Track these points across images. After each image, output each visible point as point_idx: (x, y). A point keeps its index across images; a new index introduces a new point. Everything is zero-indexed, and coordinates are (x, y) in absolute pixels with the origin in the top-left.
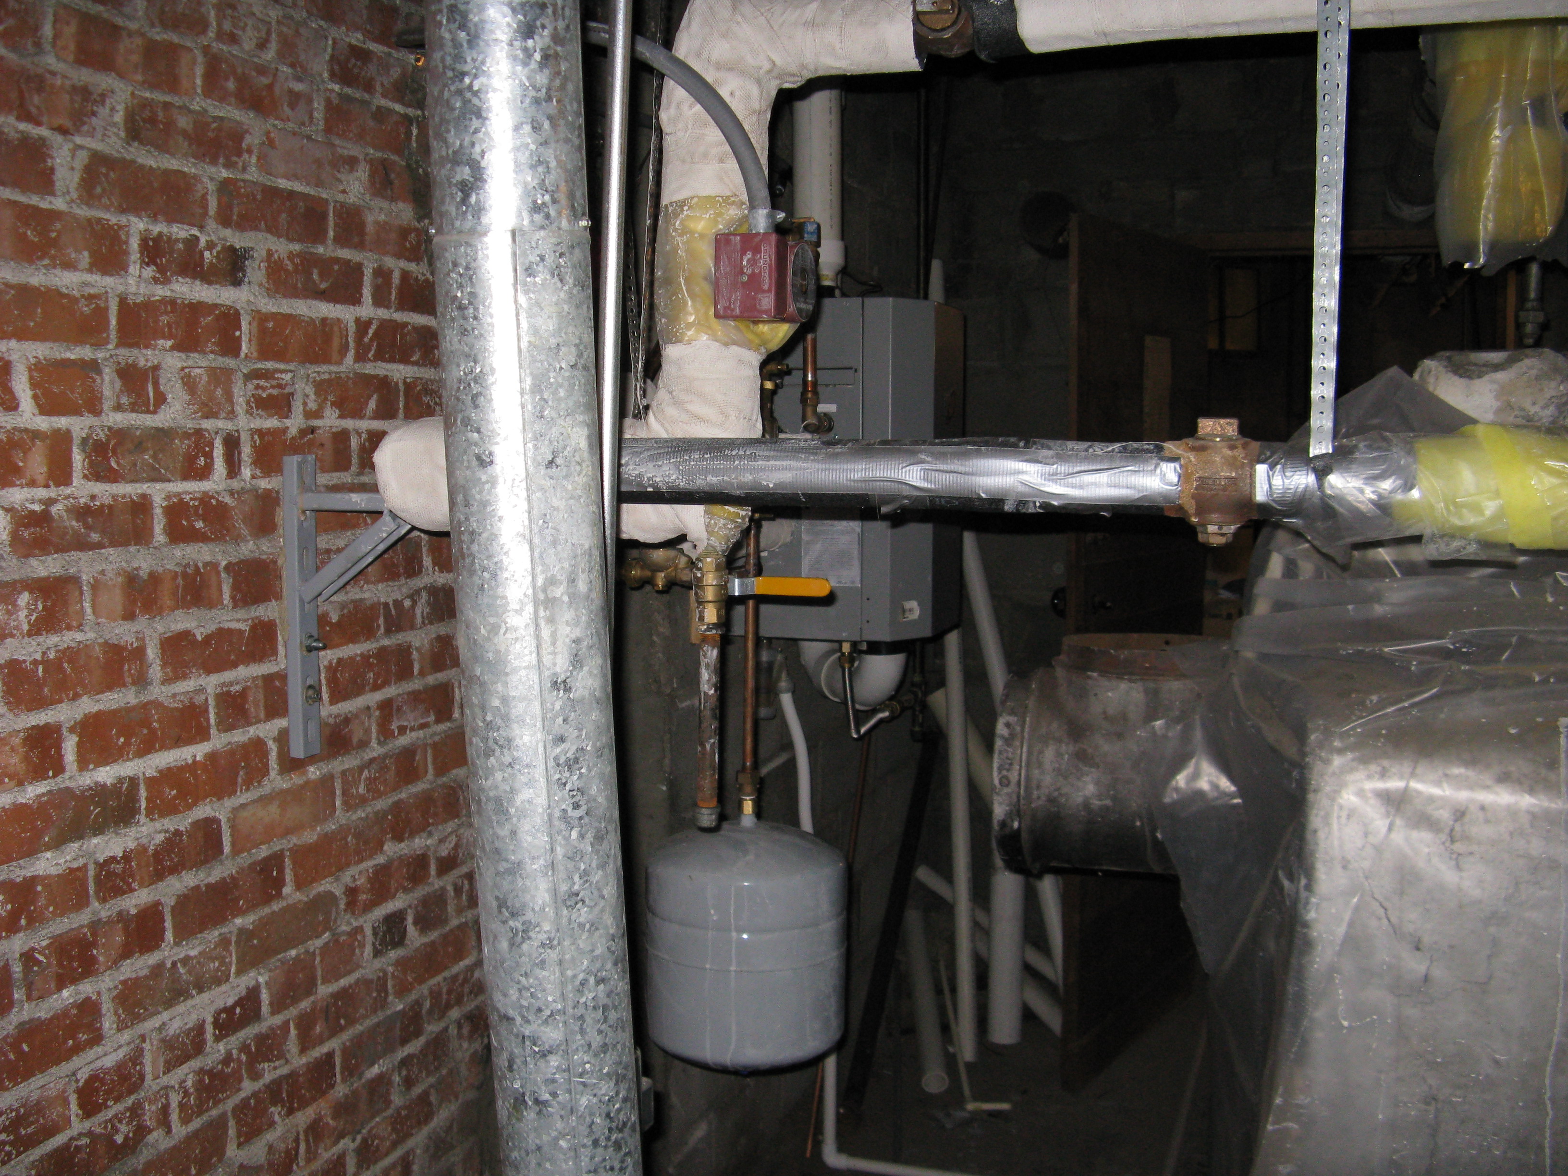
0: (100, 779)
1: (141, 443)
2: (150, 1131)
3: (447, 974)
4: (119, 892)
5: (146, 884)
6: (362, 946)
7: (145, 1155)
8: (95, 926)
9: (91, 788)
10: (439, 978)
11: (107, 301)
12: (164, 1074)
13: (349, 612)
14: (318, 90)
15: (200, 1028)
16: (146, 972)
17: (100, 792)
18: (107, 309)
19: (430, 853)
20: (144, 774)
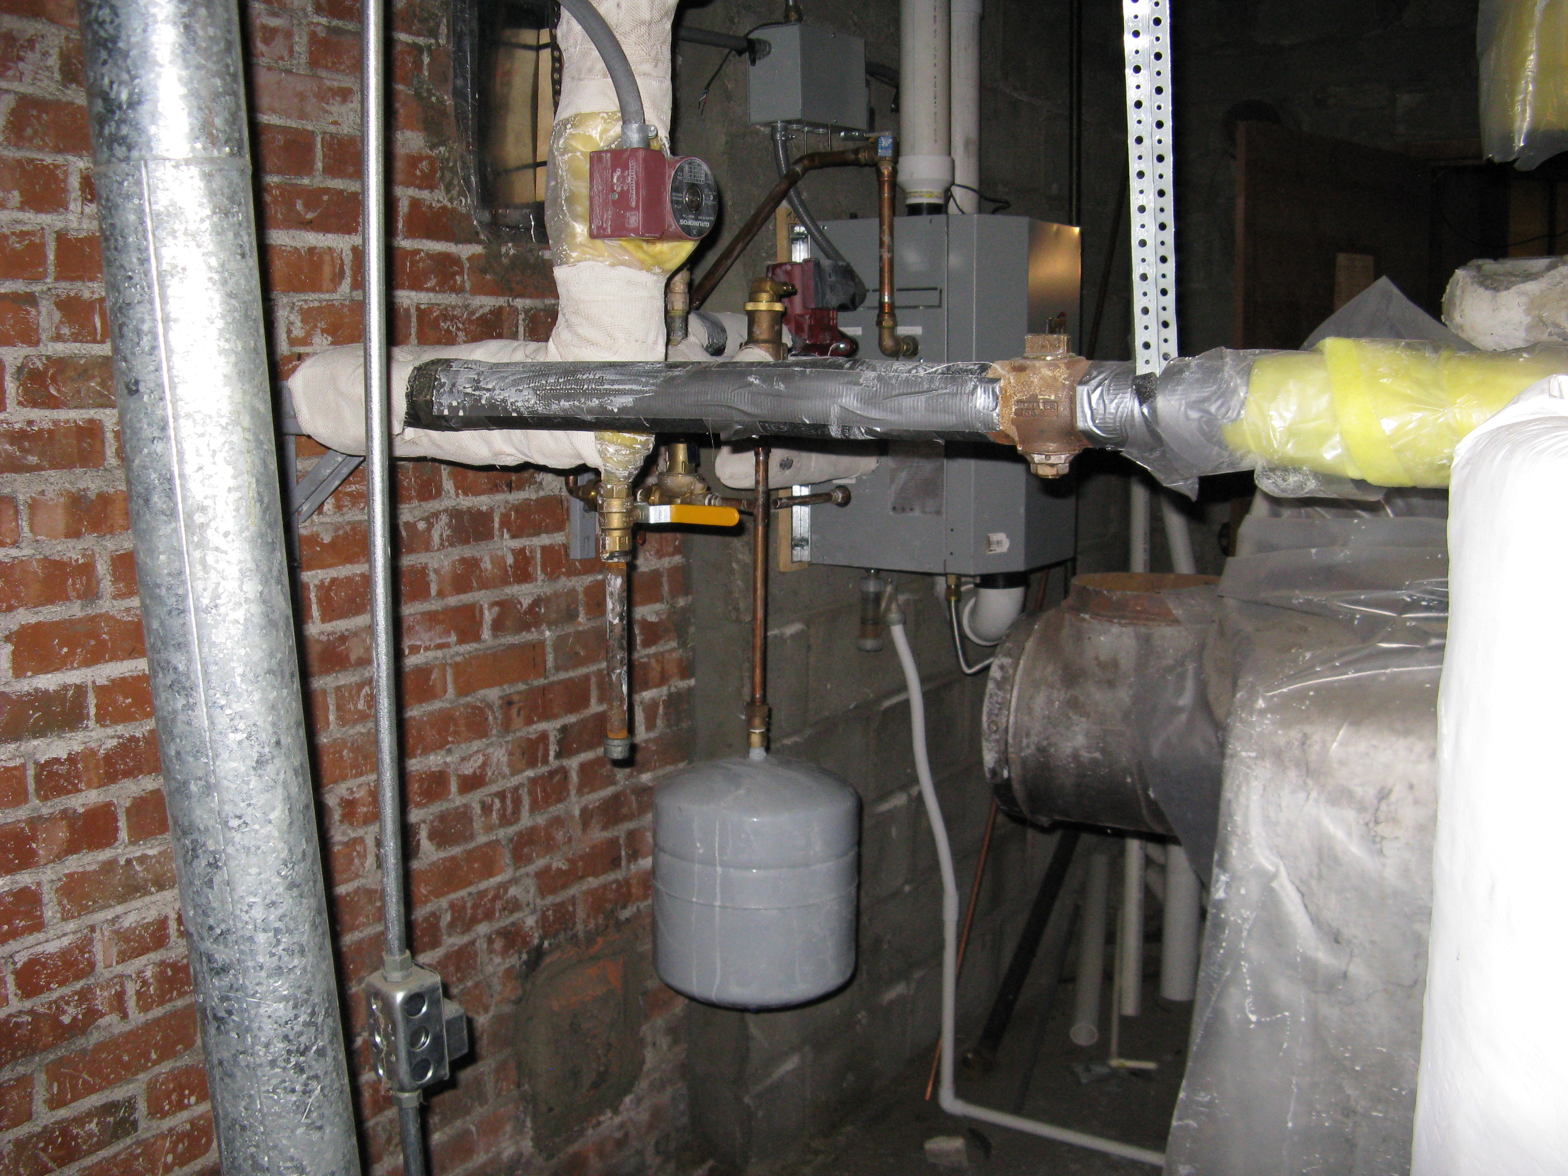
0: (40, 686)
1: (86, 371)
2: (102, 1015)
3: (472, 889)
4: (62, 791)
5: (96, 785)
6: (363, 856)
7: (95, 1038)
8: (34, 822)
9: (29, 694)
10: (463, 893)
11: (43, 236)
12: (118, 963)
13: (346, 533)
14: (300, 24)
15: (162, 923)
16: (94, 867)
17: (42, 698)
18: (43, 245)
19: (450, 770)
20: (94, 682)
